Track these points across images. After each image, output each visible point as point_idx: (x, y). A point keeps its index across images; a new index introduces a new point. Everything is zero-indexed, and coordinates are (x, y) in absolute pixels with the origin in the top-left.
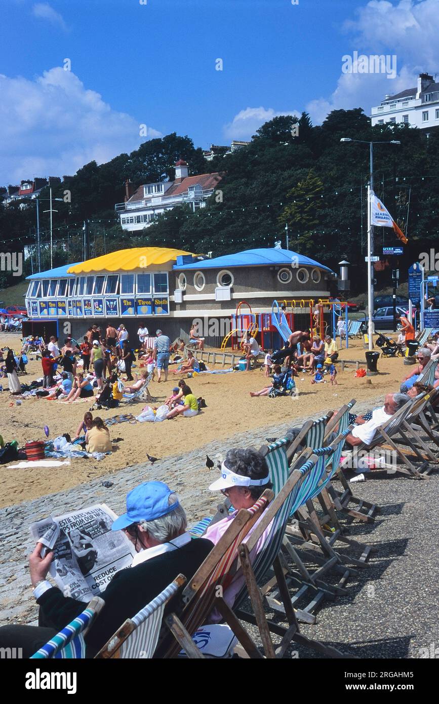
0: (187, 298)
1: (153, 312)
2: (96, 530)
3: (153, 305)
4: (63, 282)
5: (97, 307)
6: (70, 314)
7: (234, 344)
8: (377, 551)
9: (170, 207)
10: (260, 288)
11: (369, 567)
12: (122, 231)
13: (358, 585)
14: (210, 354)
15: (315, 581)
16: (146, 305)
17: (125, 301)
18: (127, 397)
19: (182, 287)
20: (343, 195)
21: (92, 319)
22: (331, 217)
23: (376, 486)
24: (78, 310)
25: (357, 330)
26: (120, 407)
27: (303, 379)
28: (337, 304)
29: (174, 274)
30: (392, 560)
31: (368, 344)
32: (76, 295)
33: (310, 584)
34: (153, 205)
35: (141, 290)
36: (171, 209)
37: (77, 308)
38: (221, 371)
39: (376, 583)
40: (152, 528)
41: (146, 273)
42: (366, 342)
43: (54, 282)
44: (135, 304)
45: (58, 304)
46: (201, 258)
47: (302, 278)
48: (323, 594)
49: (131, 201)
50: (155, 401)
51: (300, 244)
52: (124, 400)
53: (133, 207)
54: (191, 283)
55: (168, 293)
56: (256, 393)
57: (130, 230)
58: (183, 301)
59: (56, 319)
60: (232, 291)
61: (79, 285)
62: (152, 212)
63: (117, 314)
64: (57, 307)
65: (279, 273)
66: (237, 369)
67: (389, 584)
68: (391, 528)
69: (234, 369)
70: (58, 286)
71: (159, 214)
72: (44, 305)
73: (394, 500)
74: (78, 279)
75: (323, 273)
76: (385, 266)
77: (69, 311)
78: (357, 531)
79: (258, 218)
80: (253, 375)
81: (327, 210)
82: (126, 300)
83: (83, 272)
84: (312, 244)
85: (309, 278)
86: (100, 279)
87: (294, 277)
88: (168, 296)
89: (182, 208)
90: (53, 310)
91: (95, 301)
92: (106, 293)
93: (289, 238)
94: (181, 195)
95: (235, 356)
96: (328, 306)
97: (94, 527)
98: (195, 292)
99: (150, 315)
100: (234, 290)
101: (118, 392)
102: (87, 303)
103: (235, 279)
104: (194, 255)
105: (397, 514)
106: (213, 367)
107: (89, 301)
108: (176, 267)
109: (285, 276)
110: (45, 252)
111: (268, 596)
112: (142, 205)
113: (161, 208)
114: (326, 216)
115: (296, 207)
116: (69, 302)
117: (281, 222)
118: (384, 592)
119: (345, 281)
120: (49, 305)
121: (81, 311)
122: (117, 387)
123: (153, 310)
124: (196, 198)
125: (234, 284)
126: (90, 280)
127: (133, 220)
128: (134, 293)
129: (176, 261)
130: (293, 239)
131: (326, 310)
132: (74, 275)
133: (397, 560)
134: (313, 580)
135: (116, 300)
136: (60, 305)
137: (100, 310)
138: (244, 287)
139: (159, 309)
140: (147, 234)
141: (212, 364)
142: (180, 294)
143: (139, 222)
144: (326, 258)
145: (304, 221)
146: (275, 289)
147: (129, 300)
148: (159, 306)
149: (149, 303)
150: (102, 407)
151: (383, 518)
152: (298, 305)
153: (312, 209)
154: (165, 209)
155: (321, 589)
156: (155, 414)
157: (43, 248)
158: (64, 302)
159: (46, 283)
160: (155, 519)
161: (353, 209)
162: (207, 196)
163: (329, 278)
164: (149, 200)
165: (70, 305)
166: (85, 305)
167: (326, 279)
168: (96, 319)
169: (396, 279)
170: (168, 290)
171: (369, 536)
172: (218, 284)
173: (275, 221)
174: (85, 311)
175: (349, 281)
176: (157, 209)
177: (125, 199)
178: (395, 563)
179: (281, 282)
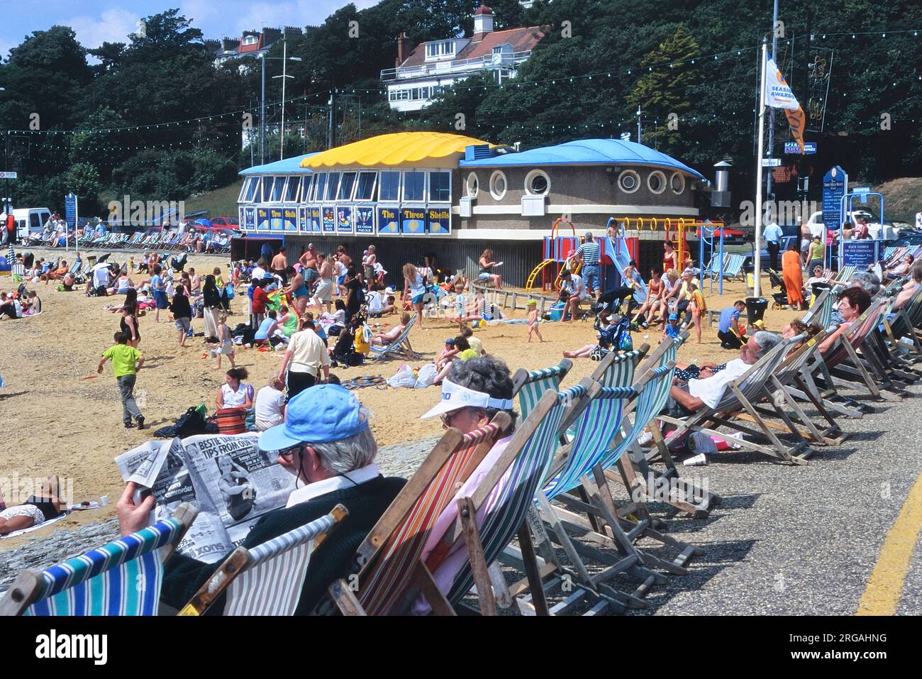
0: (479, 210)
1: (427, 231)
2: (255, 461)
3: (427, 221)
4: (294, 181)
5: (343, 219)
6: (302, 229)
7: (546, 281)
8: (703, 554)
9: (463, 76)
10: (589, 199)
11: (686, 574)
12: (389, 110)
13: (665, 596)
14: (508, 294)
15: (598, 585)
16: (416, 219)
17: (384, 212)
18: (375, 351)
19: (472, 194)
20: (729, 65)
21: (335, 237)
22: (709, 97)
23: (722, 472)
24: (314, 222)
25: (739, 269)
26: (366, 364)
27: (646, 337)
28: (709, 228)
29: (461, 174)
30: (724, 567)
31: (753, 288)
32: (312, 199)
33: (588, 588)
34: (438, 73)
35: (410, 196)
36: (465, 79)
37: (313, 219)
38: (524, 320)
39: (692, 594)
40: (330, 453)
41: (418, 171)
42: (750, 286)
43: (281, 180)
44: (400, 217)
45: (284, 214)
46: (503, 151)
47: (656, 187)
48: (607, 603)
49: (404, 66)
50: (419, 359)
51: (659, 138)
52: (372, 354)
53: (408, 75)
54: (485, 188)
55: (450, 201)
56: (572, 354)
57: (401, 110)
58: (472, 214)
59: (281, 236)
60: (547, 201)
61: (317, 186)
62: (436, 83)
63: (372, 231)
64: (284, 218)
65: (620, 177)
66: (548, 318)
67: (712, 597)
68: (732, 526)
69: (542, 318)
70: (286, 186)
71: (447, 88)
72: (264, 214)
73: (746, 489)
74: (316, 175)
75: (689, 179)
76: (792, 175)
77: (301, 224)
78: (679, 528)
79: (595, 97)
80: (571, 328)
81: (704, 87)
82: (386, 209)
83: (323, 166)
84: (677, 139)
85: (668, 185)
86: (349, 177)
87: (644, 183)
88: (449, 206)
89: (481, 78)
90: (277, 223)
91: (339, 210)
92: (357, 198)
93: (642, 127)
94: (481, 59)
95: (545, 299)
96: (694, 229)
97: (252, 455)
98: (491, 202)
99: (422, 235)
100: (551, 200)
101: (363, 342)
102: (328, 212)
103: (552, 184)
104: (491, 146)
105: (746, 508)
106: (512, 314)
107: (331, 209)
108: (463, 163)
109: (629, 183)
110: (274, 139)
111: (521, 598)
112: (421, 72)
113: (450, 78)
114: (700, 96)
115: (655, 82)
116: (302, 211)
117: (630, 103)
118: (702, 607)
119: (723, 192)
120: (271, 215)
121: (318, 224)
122: (362, 334)
123: (427, 227)
124: (503, 64)
125: (551, 191)
126: (334, 178)
127: (406, 94)
128: (398, 201)
129: (464, 153)
130: (649, 131)
131: (690, 236)
132: (311, 171)
133: (732, 566)
134: (593, 584)
135: (371, 209)
136: (288, 214)
137: (347, 223)
138: (566, 196)
139: (436, 226)
140: (426, 117)
141: (511, 310)
142: (468, 204)
143: (415, 98)
144: (698, 160)
145: (667, 103)
146: (614, 200)
147: (391, 210)
148: (435, 220)
149: (422, 215)
150: (339, 363)
151: (723, 512)
152: (646, 226)
153: (679, 84)
154: (456, 79)
155: (605, 596)
156: (416, 377)
157: (269, 132)
158: (295, 210)
159: (268, 181)
160: (338, 440)
161: (745, 85)
162: (521, 62)
163: (697, 188)
164: (432, 65)
165: (302, 215)
166: (325, 215)
167: (693, 188)
168: (341, 237)
169: (803, 192)
170: (450, 197)
171: (696, 535)
172: (527, 191)
173: (622, 102)
174: (324, 225)
175: (730, 193)
176: (444, 79)
177: (397, 63)
178: (727, 571)
179: (624, 190)
